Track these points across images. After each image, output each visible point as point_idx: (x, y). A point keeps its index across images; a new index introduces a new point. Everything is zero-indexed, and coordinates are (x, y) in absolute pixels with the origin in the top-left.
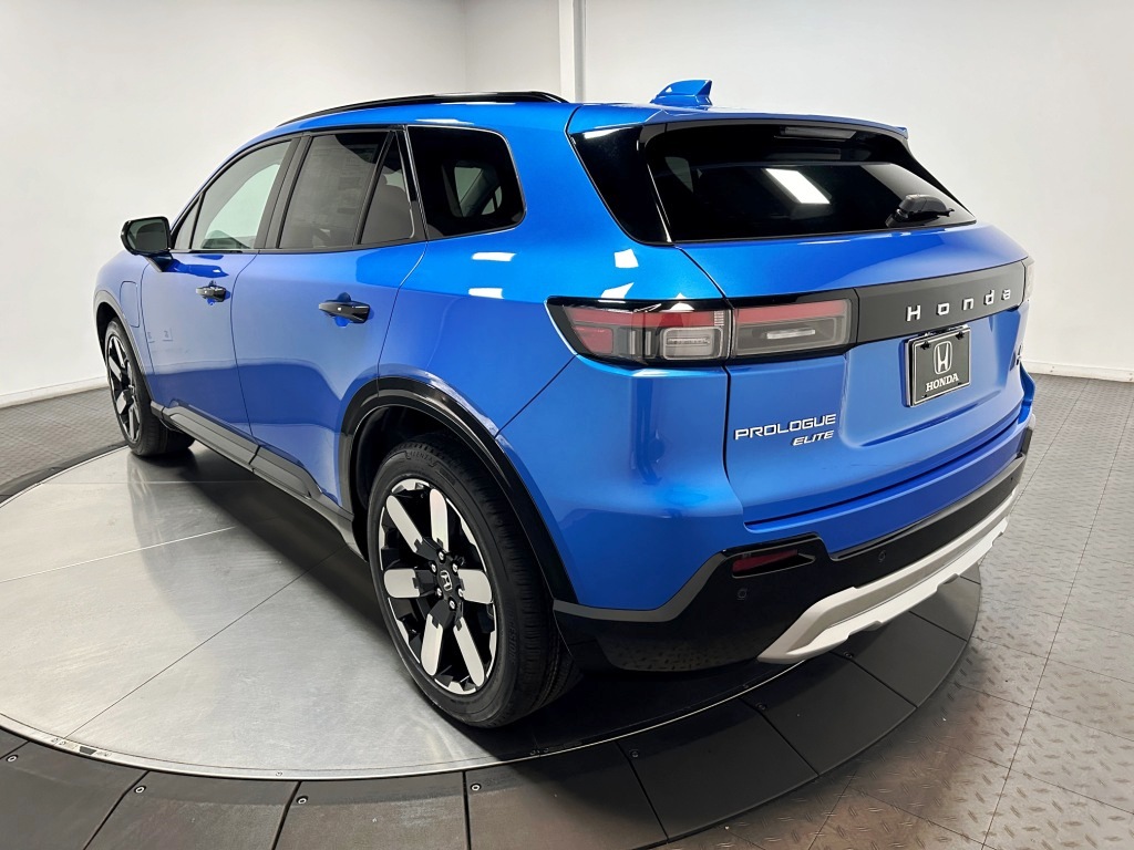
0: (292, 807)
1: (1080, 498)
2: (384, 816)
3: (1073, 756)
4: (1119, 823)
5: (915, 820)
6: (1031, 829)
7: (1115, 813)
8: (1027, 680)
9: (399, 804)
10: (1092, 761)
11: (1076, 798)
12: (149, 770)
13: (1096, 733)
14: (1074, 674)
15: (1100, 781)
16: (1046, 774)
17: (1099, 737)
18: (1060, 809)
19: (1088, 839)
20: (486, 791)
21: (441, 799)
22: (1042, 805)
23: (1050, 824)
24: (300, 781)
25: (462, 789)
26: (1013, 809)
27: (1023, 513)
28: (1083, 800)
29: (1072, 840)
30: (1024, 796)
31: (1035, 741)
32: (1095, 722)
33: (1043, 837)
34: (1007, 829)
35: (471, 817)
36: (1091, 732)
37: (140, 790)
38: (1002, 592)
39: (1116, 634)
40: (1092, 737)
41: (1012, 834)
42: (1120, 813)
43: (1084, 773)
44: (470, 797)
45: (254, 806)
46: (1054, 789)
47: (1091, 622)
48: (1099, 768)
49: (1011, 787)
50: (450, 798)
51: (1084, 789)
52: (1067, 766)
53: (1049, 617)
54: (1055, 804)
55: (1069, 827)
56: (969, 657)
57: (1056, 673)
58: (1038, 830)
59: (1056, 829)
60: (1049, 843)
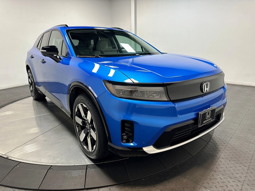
0: (49, 171)
1: (242, 112)
2: (68, 173)
3: (227, 168)
4: (234, 182)
5: (187, 180)
6: (213, 183)
7: (234, 180)
8: (220, 151)
9: (71, 171)
10: (231, 169)
11: (225, 177)
12: (21, 162)
13: (234, 163)
14: (232, 150)
15: (232, 174)
17: (234, 164)
18: (221, 179)
19: (226, 186)
20: (91, 169)
21: (81, 170)
22: (217, 178)
24: (52, 166)
25: (86, 169)
26: (210, 178)
27: (228, 115)
28: (227, 177)
29: (222, 186)
30: (213, 176)
31: (219, 164)
32: (234, 161)
35: (87, 175)
36: (232, 163)
37: (18, 166)
38: (218, 132)
39: (244, 142)
40: (232, 164)
41: (208, 184)
42: (235, 180)
43: (229, 172)
44: (87, 170)
45: (41, 170)
46: (221, 175)
47: (238, 139)
48: (232, 171)
49: (211, 174)
50: (83, 170)
51: (228, 175)
52: (225, 170)
53: (228, 137)
54: (220, 178)
55: (222, 183)
56: (208, 146)
57: (227, 150)
58: (215, 183)
59: (219, 183)
60: (217, 186)
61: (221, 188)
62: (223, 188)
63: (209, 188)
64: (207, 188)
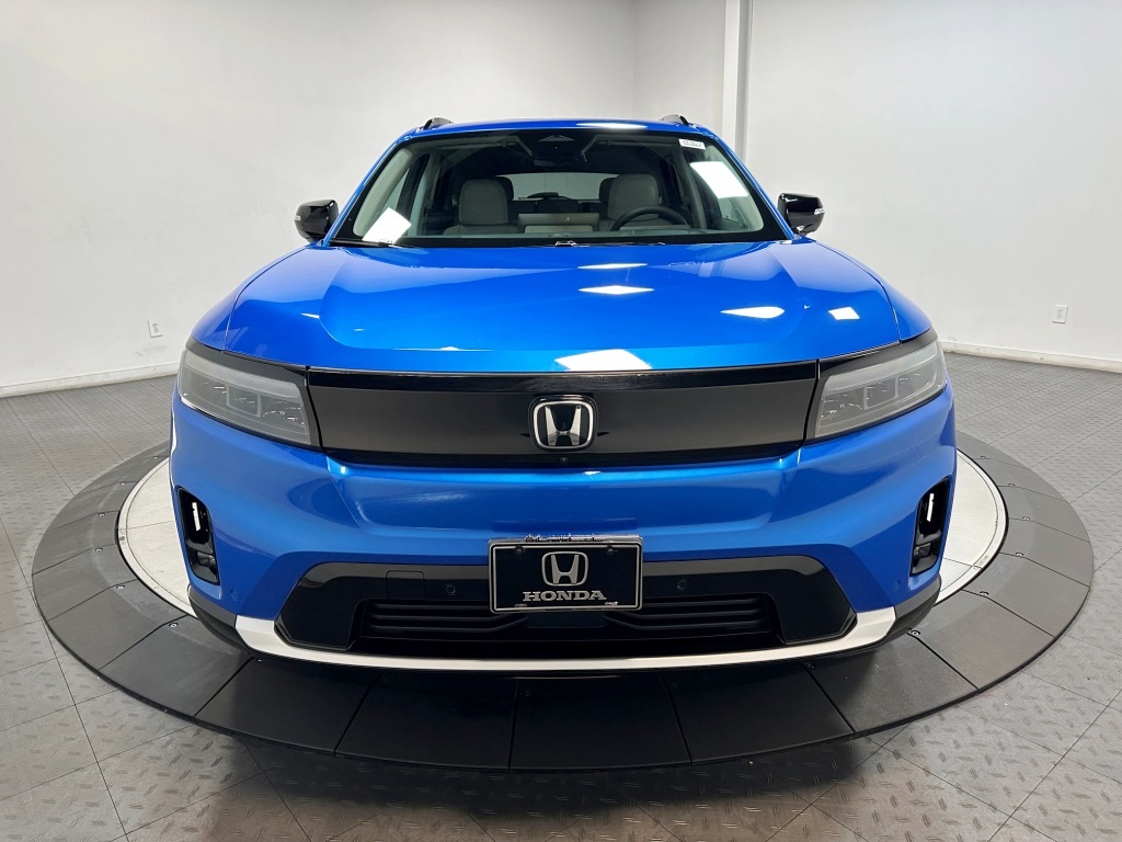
6: (1067, 812)
8: (1113, 680)
16: (1103, 766)
18: (1108, 799)
22: (1088, 793)
23: (1091, 810)
26: (1054, 791)
29: (1111, 828)
30: (1071, 782)
31: (1101, 736)
33: (1079, 821)
34: (1041, 808)
41: (1045, 813)
46: (1108, 781)
49: (1059, 772)
54: (1103, 795)
55: (1112, 817)
58: (1076, 814)
59: (1096, 816)
60: (1084, 826)
61: (1106, 836)
62: (1112, 836)
63: (1046, 831)
64: (1036, 827)
